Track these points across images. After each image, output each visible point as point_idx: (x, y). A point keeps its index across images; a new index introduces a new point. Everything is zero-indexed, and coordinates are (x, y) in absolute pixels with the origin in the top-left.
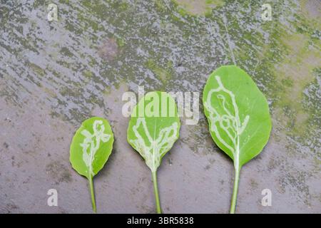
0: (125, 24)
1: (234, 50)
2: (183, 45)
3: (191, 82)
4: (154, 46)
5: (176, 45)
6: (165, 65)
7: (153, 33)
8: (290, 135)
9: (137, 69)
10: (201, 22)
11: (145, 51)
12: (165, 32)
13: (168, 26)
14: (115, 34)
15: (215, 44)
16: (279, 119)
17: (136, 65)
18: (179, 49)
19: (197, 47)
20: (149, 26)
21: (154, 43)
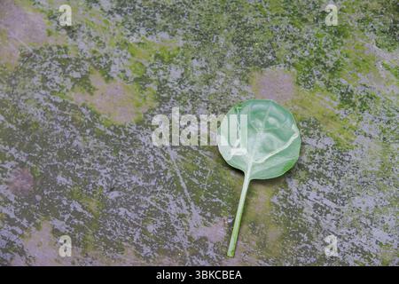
0: (39, 148)
1: (177, 161)
2: (113, 164)
3: (128, 208)
4: (78, 170)
5: (105, 165)
6: (94, 193)
7: (75, 153)
8: (262, 259)
9: (60, 202)
10: (131, 131)
11: (68, 179)
12: (88, 151)
13: (91, 142)
14: (28, 162)
15: (152, 157)
16: (245, 240)
17: (58, 198)
18: (109, 170)
19: (131, 164)
20: (68, 146)
21: (77, 167)
